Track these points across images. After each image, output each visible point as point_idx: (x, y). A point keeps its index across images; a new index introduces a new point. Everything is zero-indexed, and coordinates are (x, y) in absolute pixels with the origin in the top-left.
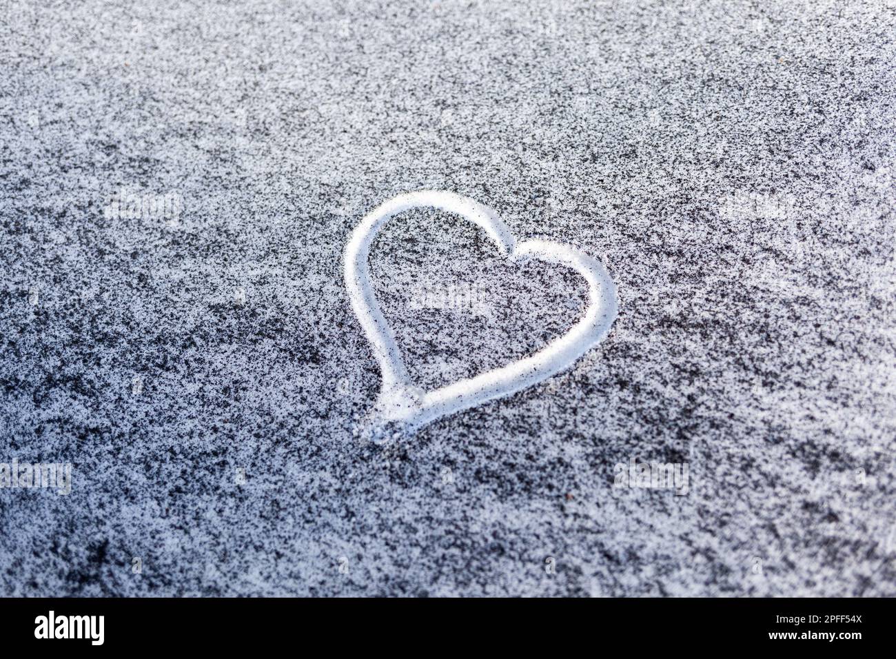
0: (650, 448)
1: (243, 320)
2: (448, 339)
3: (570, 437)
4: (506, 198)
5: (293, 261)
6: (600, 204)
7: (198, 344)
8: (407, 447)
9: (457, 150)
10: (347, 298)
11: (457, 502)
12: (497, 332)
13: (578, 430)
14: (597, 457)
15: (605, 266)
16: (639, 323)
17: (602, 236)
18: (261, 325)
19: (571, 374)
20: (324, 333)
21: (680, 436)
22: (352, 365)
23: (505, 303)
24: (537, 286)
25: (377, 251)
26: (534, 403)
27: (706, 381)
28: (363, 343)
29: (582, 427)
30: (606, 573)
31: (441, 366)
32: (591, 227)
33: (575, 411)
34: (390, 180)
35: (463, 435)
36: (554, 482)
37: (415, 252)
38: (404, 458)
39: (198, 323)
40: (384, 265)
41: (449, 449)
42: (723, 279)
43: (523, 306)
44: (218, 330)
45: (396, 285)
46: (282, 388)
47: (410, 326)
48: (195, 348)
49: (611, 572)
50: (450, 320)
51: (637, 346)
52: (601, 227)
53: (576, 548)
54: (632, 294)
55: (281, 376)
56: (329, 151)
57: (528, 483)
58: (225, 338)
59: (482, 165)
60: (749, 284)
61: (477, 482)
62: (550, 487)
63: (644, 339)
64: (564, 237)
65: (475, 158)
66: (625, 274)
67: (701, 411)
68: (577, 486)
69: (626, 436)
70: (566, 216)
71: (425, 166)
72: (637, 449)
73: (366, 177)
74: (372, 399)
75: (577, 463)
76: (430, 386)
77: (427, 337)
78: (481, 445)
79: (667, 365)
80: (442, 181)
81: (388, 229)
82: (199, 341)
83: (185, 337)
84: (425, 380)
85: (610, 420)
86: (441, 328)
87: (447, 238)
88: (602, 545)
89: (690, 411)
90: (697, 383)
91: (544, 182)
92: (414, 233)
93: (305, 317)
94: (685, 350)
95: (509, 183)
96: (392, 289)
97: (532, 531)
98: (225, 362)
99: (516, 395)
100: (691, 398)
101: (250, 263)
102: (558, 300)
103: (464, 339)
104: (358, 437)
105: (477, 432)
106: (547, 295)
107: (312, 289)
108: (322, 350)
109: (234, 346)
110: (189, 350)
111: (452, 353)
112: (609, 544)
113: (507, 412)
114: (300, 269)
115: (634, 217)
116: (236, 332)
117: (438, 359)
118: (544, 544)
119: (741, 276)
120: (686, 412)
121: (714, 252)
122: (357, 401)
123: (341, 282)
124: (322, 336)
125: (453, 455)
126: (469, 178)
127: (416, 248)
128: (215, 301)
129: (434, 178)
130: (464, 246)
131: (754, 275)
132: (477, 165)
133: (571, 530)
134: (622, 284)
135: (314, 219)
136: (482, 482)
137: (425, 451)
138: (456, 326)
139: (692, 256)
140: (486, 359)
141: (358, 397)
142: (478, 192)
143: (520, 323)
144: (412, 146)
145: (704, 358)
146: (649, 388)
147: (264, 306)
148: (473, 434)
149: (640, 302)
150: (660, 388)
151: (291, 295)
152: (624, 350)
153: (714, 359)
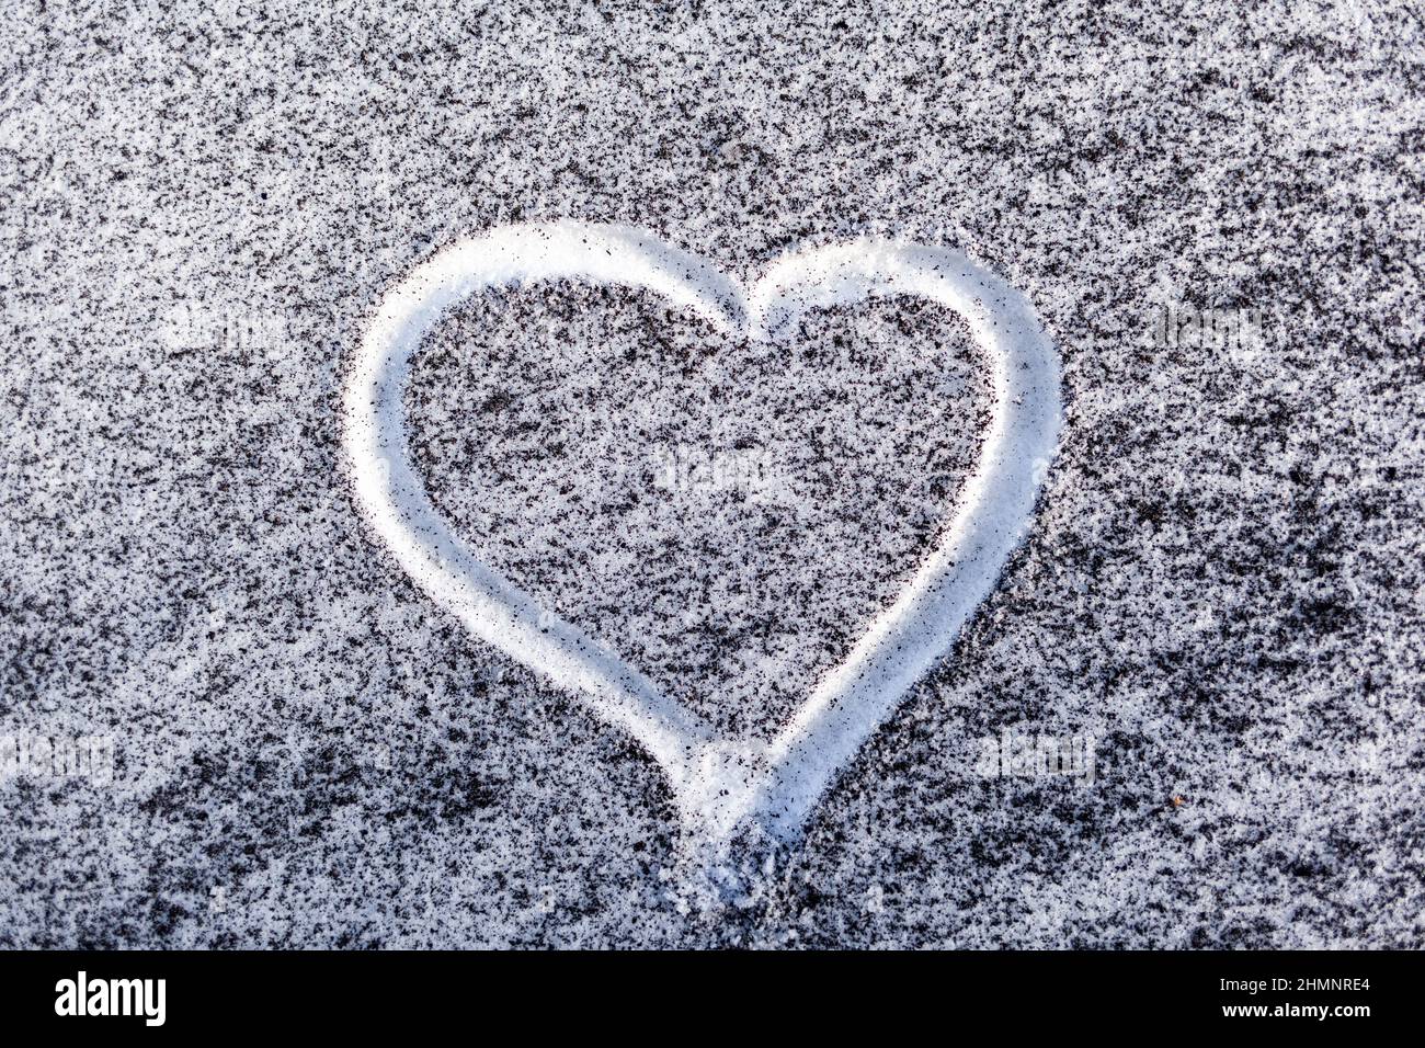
0: (1274, 624)
1: (248, 796)
2: (737, 602)
3: (1111, 680)
4: (647, 179)
5: (257, 594)
6: (873, 91)
7: (190, 906)
8: (807, 876)
9: (446, 97)
10: (448, 619)
11: (973, 929)
12: (831, 530)
13: (1119, 659)
14: (1184, 696)
15: (973, 256)
16: (1114, 359)
17: (924, 180)
18: (296, 784)
19: (1040, 547)
20: (456, 725)
21: (1320, 568)
22: (570, 766)
23: (806, 452)
24: (854, 376)
25: (437, 469)
26: (1001, 646)
27: (1311, 424)
28: (559, 705)
29: (1123, 647)
30: (1314, 903)
31: (760, 668)
32: (886, 164)
33: (1089, 622)
34: (336, 262)
35: (901, 791)
36: (1133, 788)
37: (526, 427)
38: (813, 899)
39: (149, 859)
40: (475, 495)
41: (890, 835)
42: (1235, 163)
43: (851, 440)
44: (211, 851)
45: (539, 532)
46: (455, 897)
47: (637, 612)
48: (190, 923)
49: (1321, 896)
50: (715, 553)
51: (1136, 412)
52: (909, 157)
53: (1239, 890)
54: (1064, 296)
55: (436, 874)
56: (120, 255)
57: (1083, 818)
58: (243, 860)
59: (532, 113)
60: (1290, 150)
61: (986, 869)
62: (1130, 802)
63: (1144, 390)
64: (842, 223)
65: (502, 100)
66: (1026, 254)
67: (1330, 493)
68: (1178, 774)
69: (1217, 623)
70: (814, 161)
71: (397, 181)
72: (1251, 638)
73: (269, 284)
74: (669, 817)
75: (1153, 727)
76: (770, 725)
77: (691, 618)
78: (950, 791)
79: (1217, 428)
80: (465, 202)
81: (426, 400)
82: (188, 901)
83: (146, 909)
84: (750, 717)
85: (1167, 604)
86: (707, 581)
87: (577, 353)
88: (1280, 856)
89: (1310, 505)
90: (1295, 438)
91: (709, 93)
92: (491, 380)
93: (385, 712)
94: (1237, 375)
95: (628, 134)
96: (536, 544)
97: (1141, 903)
98: (283, 913)
99: (957, 647)
100: (1296, 475)
101: (153, 654)
102: (918, 387)
103: (772, 581)
104: (695, 912)
105: (925, 769)
106: (888, 388)
107: (353, 642)
108: (479, 767)
109: (278, 867)
110: (178, 932)
111: (767, 627)
112: (1292, 848)
113: (958, 695)
114: (287, 606)
115: (967, 94)
116: (255, 833)
117: (746, 655)
118: (1178, 913)
119: (1267, 140)
120: (1305, 510)
121: (1183, 103)
122: (636, 837)
123: (406, 588)
124: (455, 735)
125: (908, 841)
126: (524, 164)
127: (523, 417)
128: (145, 787)
129: (442, 205)
130: (631, 356)
131: (1290, 123)
132: (520, 117)
133: (1212, 860)
134: (1034, 284)
135: (226, 463)
136: (996, 864)
137: (847, 865)
138: (736, 558)
139: (1144, 136)
140: (846, 602)
141: (633, 827)
142: (571, 192)
143: (868, 483)
144: (326, 137)
145: (1282, 373)
146: (1207, 496)
147: (269, 738)
148: (919, 777)
149: (1092, 307)
150: (1229, 484)
151: (314, 680)
152: (1117, 434)
153: (1306, 366)
